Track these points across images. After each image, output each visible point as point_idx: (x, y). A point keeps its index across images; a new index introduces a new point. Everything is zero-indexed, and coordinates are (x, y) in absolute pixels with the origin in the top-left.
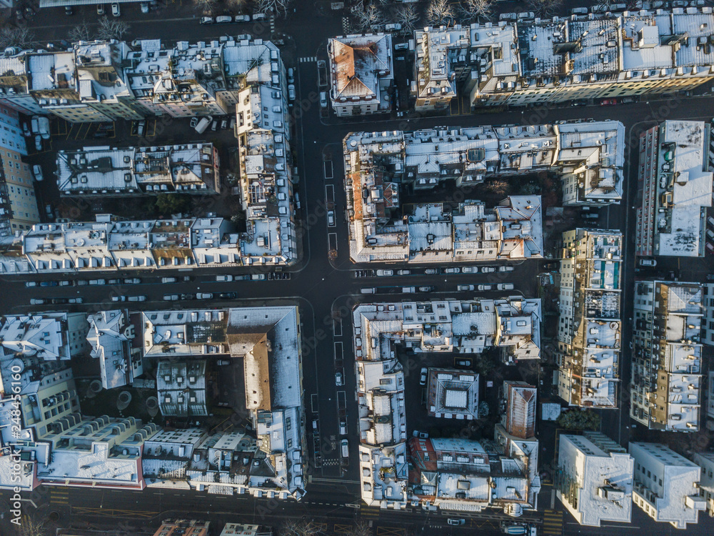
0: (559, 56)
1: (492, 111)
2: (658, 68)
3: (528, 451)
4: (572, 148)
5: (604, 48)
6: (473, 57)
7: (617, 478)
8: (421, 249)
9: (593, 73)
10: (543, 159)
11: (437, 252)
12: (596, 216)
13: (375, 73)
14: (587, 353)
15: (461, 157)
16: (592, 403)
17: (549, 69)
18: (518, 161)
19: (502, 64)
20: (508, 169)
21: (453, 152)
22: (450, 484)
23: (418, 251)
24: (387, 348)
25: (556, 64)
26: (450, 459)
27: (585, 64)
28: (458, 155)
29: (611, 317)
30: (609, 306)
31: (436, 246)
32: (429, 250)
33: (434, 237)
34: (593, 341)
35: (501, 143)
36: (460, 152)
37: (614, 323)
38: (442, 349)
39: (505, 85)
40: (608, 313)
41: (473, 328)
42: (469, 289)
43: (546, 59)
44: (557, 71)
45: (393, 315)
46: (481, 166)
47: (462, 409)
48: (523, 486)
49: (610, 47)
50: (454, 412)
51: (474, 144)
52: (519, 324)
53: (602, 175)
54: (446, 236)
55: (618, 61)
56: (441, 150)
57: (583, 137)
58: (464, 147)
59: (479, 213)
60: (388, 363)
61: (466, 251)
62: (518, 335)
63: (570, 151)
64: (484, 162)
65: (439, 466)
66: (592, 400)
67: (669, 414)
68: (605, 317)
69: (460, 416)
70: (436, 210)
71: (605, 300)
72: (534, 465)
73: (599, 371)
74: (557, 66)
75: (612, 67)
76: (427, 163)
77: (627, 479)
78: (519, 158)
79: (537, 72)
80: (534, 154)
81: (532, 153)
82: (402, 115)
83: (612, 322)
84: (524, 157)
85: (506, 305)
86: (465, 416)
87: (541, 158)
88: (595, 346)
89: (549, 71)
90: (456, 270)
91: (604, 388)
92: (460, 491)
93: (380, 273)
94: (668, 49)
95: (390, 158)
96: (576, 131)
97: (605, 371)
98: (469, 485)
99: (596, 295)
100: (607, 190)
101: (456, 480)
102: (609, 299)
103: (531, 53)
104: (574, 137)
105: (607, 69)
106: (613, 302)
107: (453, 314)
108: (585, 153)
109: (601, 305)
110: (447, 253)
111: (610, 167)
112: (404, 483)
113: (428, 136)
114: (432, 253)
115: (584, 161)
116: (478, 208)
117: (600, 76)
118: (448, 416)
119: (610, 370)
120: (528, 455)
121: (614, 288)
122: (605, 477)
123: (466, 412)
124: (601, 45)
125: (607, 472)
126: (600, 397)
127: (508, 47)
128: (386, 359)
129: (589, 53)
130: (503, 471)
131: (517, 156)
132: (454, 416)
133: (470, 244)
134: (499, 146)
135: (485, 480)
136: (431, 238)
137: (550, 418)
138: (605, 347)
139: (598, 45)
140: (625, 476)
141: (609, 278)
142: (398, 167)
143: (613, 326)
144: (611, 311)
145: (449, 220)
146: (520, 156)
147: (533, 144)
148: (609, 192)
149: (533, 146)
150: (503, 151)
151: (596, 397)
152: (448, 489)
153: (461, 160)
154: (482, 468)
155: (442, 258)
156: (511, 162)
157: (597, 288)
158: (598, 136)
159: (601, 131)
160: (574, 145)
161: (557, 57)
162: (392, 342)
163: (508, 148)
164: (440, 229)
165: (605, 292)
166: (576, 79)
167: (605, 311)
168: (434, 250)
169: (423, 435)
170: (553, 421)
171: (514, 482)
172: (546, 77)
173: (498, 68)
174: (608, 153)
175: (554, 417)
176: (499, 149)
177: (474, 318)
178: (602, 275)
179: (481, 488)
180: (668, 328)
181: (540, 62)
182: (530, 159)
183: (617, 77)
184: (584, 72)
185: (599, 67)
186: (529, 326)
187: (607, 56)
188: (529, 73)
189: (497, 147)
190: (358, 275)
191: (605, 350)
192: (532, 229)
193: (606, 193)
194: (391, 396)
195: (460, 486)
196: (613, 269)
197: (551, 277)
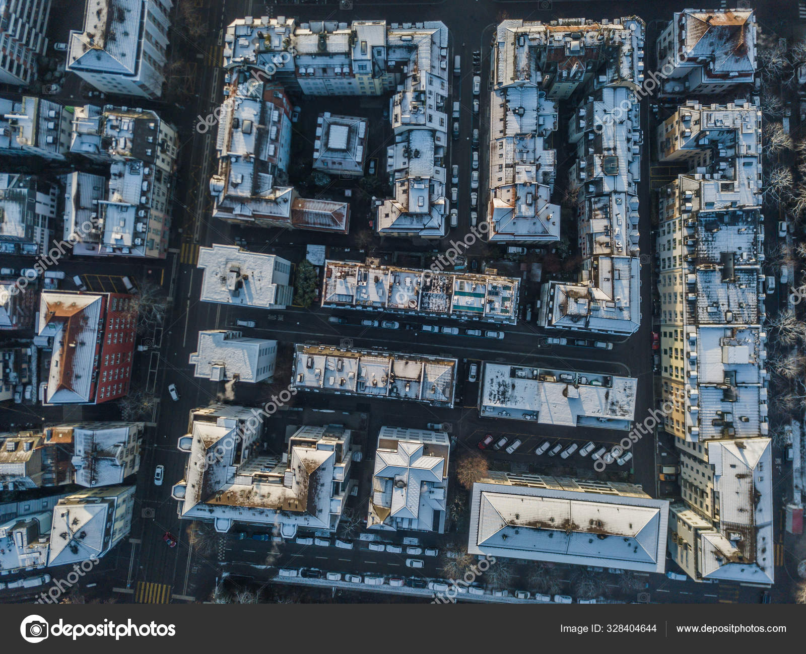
0: (719, 258)
1: (654, 211)
2: (698, 368)
3: (280, 202)
4: (613, 271)
5: (726, 308)
6: (723, 165)
7: (249, 288)
8: (508, 101)
9: (698, 296)
10: (601, 244)
11: (504, 120)
12: (529, 318)
13: (711, 57)
14: (385, 274)
15: (609, 149)
16: (329, 277)
17: (704, 248)
18: (600, 216)
19: (714, 191)
20: (590, 207)
21: (615, 141)
22: (249, 113)
23: (505, 98)
24: (399, 57)
25: (710, 255)
26: (276, 119)
27: (708, 287)
28: (612, 146)
29: (422, 303)
30: (434, 301)
31: (511, 117)
32: (506, 110)
33: (521, 116)
34: (397, 281)
35: (623, 196)
36: (615, 149)
37: (416, 304)
38: (396, 116)
39: (689, 200)
40: (426, 300)
41: (417, 154)
42: (453, 177)
43: (716, 244)
44: (701, 256)
45: (436, 63)
46: (598, 172)
47: (326, 144)
48: (243, 192)
49: (726, 315)
50: (324, 138)
51: (623, 165)
52: (421, 199)
53: (581, 301)
54: (521, 128)
55: (709, 324)
56: (619, 127)
57: (625, 282)
58: (621, 153)
59: (545, 165)
60: (383, 56)
61: (503, 152)
62: (408, 199)
63: (609, 269)
64: (602, 175)
65: (269, 104)
66: (333, 276)
67: (315, 356)
68: (423, 296)
69: (318, 144)
70: (550, 125)
71: (441, 297)
72: (264, 209)
73: (365, 284)
74: (708, 257)
75: (703, 316)
76: (605, 111)
77: (248, 300)
78: (604, 216)
79: (702, 234)
80: (607, 233)
81: (608, 231)
82: (654, 110)
83: (417, 302)
84: (605, 222)
85: (440, 192)
86: (317, 150)
87: (602, 242)
88: (392, 281)
89: (702, 247)
90: (475, 164)
91: (345, 290)
92: (241, 123)
93: (477, 80)
94: (719, 377)
95: (614, 67)
96: (632, 277)
97: (364, 291)
98: (247, 133)
99: (447, 289)
100: (563, 308)
101: (253, 119)
102: (442, 302)
103: (724, 228)
104: (625, 274)
105: (700, 311)
106: (439, 306)
107: (433, 132)
108: (607, 285)
109: (435, 292)
110: (501, 132)
111: (589, 310)
112: (252, 59)
113: (633, 119)
114: (502, 114)
115: (597, 285)
116: (551, 165)
117: (693, 304)
118: (319, 131)
119: (365, 296)
120: (275, 202)
121: (454, 306)
122: (250, 277)
123: (323, 148)
124: (729, 305)
125: (256, 278)
126: (335, 286)
127: (733, 199)
128: (388, 54)
129: (721, 293)
130: (260, 174)
131: (606, 215)
132: (319, 138)
133: (511, 155)
134: (620, 193)
135: (252, 151)
136: (520, 113)
137: (308, 253)
138: (390, 292)
139: (729, 302)
140: (251, 298)
141: (464, 301)
142: (602, 78)
143: (413, 302)
144: (429, 303)
145: (538, 132)
146: (606, 217)
147: (620, 229)
148: (561, 310)
149: (617, 229)
150: (614, 197)
151: (335, 281)
152: (243, 110)
153: (605, 149)
154: (264, 152)
155: (496, 126)
156: (599, 209)
157: (456, 287)
158: (624, 298)
159: (630, 301)
160: (616, 273)
161: (718, 256)
162: (406, 63)
163: (616, 201)
164: (530, 123)
165: (449, 297)
166: (691, 277)
167: (429, 297)
168: (505, 115)
169: (295, 116)
170: (305, 256)
171: (248, 183)
172: (696, 243)
173: (710, 187)
174: (605, 309)
175: (309, 257)
176: (615, 192)
177: (428, 155)
178: (470, 294)
179: (243, 146)
180: (407, 363)
181: (713, 238)
182: (602, 229)
183: (690, 324)
184: (699, 286)
185: (703, 302)
186: (418, 210)
187: (716, 311)
188: (701, 225)
189: (619, 189)
190: (475, 55)
191: (387, 292)
192: (525, 218)
193: (560, 306)
194: (348, 54)
195: (246, 123)
196: (475, 306)
197: (463, 267)
